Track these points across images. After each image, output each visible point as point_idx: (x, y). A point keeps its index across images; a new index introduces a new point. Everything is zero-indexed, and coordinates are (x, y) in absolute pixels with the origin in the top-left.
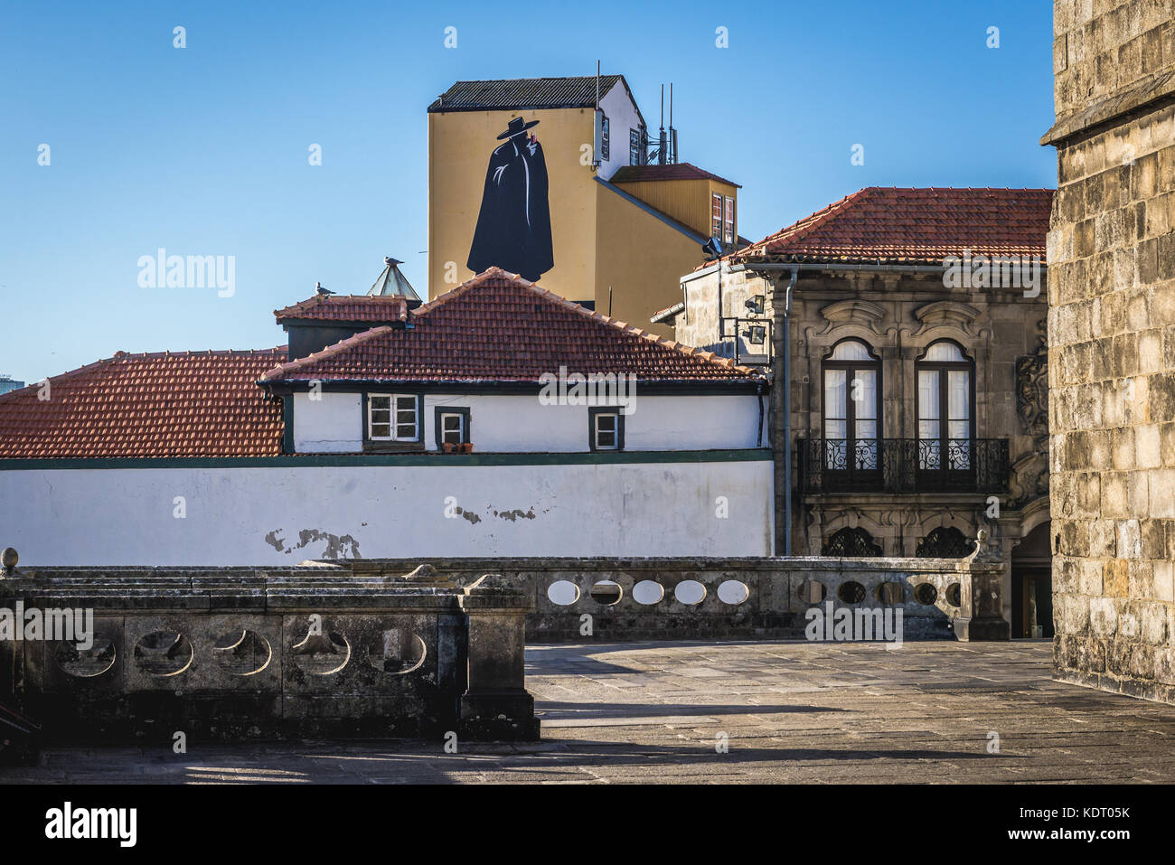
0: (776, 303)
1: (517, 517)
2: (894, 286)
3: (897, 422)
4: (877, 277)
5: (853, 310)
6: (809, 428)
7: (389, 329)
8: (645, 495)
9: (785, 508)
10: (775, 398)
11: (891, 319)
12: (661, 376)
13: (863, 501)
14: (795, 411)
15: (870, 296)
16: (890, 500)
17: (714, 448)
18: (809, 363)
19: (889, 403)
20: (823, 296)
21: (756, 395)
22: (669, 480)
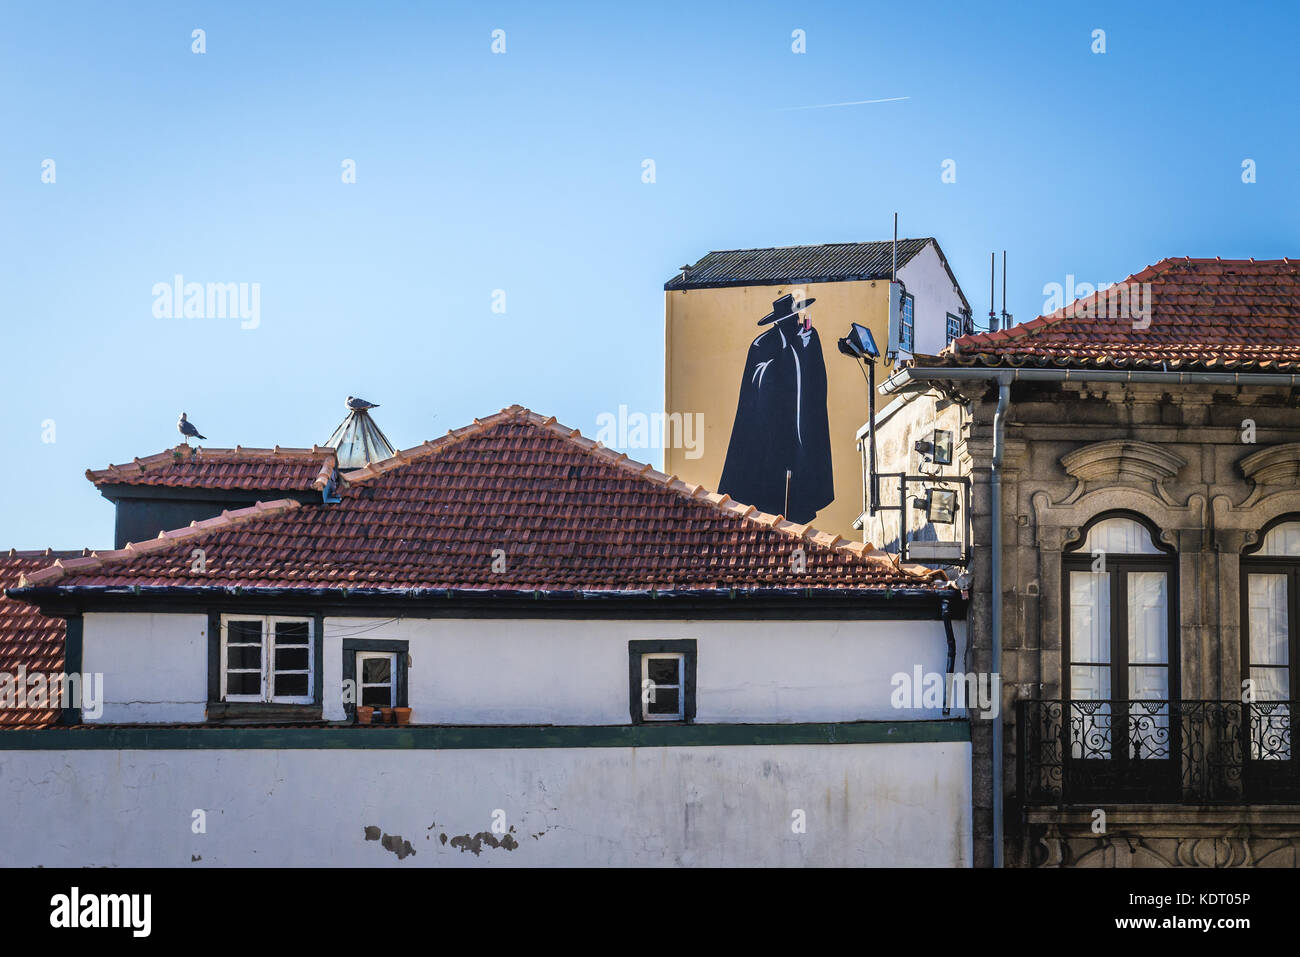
0: (976, 445)
1: (484, 847)
2: (1201, 415)
3: (1207, 671)
4: (1167, 399)
5: (1122, 459)
6: (1038, 682)
7: (294, 504)
8: (725, 806)
9: (991, 832)
10: (974, 623)
11: (1194, 476)
12: (763, 583)
13: (1141, 818)
14: (1012, 647)
15: (1155, 433)
16: (1193, 818)
17: (863, 718)
18: (1039, 559)
19: (1192, 633)
20: (1063, 433)
21: (938, 618)
22: (772, 777)
